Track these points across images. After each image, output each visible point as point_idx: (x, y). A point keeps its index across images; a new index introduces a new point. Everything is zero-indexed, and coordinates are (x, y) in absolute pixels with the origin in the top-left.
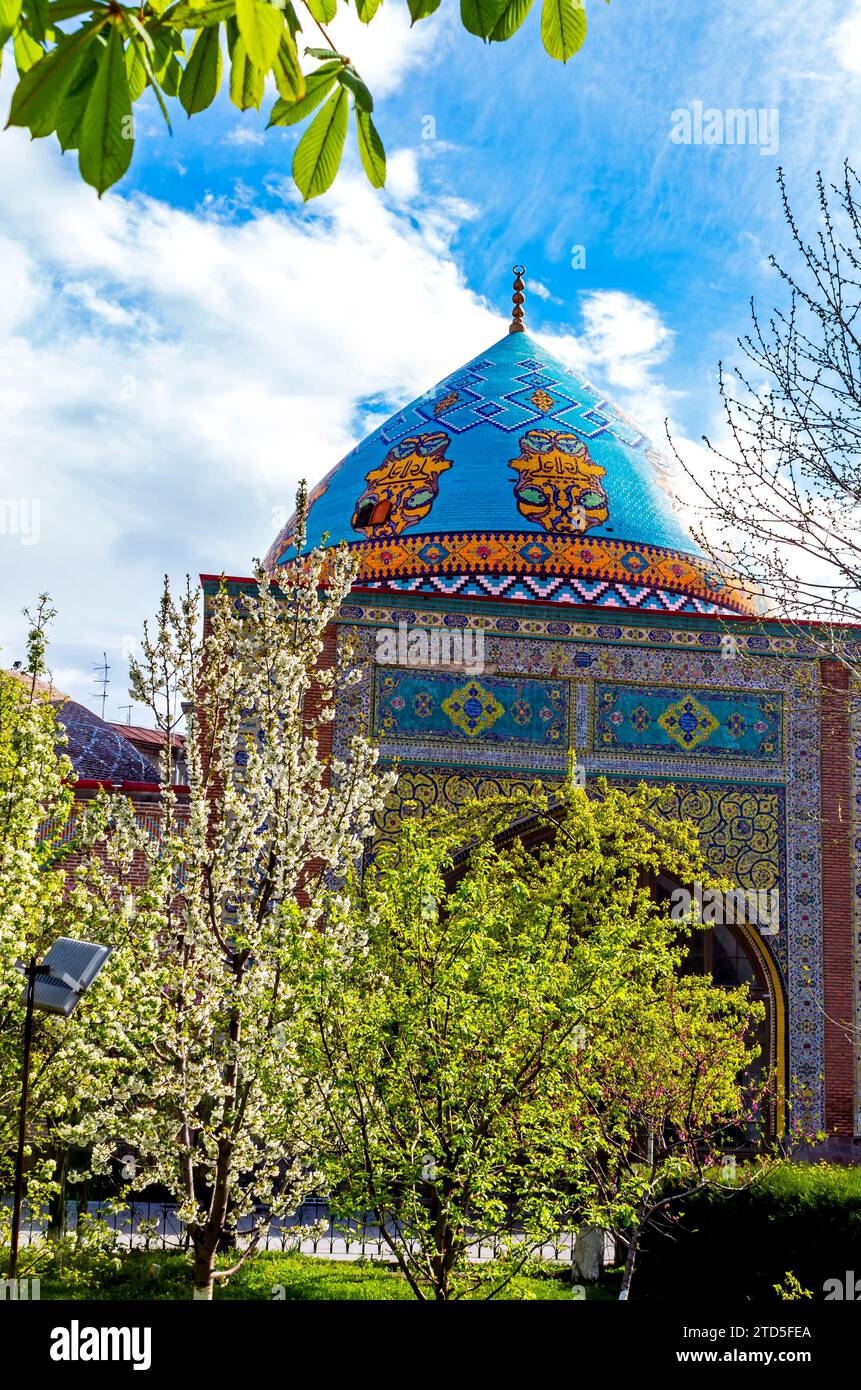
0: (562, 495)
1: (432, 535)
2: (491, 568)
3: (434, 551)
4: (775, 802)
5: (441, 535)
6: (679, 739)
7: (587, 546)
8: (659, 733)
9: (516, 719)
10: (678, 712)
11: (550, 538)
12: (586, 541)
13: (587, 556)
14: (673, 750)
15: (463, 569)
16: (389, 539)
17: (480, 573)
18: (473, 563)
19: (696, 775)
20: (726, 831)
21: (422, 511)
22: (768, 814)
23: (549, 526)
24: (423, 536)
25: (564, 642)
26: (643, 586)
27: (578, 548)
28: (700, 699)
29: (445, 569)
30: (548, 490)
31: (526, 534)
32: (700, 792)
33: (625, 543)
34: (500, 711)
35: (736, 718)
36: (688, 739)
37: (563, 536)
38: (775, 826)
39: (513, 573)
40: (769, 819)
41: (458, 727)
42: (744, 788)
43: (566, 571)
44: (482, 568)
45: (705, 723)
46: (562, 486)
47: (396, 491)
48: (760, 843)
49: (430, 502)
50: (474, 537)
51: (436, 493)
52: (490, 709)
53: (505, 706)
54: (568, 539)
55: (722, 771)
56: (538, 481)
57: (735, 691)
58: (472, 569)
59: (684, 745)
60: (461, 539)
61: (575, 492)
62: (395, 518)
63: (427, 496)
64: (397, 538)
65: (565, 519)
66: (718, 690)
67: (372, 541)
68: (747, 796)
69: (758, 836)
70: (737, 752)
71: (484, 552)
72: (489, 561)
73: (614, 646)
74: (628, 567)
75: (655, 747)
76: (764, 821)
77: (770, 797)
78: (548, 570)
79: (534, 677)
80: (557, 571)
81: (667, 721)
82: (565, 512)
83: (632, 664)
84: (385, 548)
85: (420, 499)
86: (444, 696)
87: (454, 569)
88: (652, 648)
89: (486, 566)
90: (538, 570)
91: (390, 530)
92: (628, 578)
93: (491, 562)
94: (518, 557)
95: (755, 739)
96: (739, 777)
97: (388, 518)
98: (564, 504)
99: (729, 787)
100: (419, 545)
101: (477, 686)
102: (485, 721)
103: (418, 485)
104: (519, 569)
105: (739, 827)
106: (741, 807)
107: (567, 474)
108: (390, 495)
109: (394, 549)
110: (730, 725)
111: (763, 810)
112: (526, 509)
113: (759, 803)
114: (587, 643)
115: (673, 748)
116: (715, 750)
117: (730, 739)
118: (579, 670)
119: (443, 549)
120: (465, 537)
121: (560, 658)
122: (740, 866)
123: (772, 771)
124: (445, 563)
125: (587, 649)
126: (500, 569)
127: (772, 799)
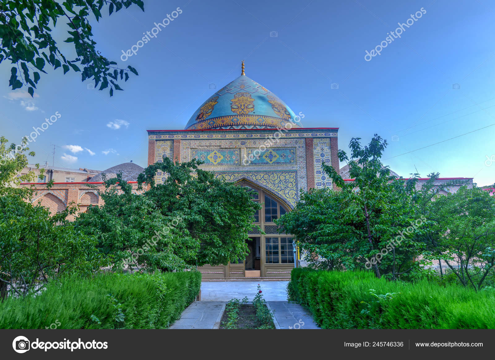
0: (243, 106)
1: (211, 119)
2: (225, 125)
3: (212, 122)
4: (294, 175)
5: (213, 118)
6: (269, 161)
7: (248, 117)
8: (264, 160)
9: (226, 159)
10: (268, 154)
11: (239, 116)
12: (248, 116)
13: (248, 119)
14: (267, 164)
15: (218, 126)
16: (202, 121)
17: (222, 126)
18: (221, 124)
19: (273, 169)
20: (282, 183)
21: (209, 114)
22: (293, 178)
23: (239, 113)
24: (209, 119)
25: (238, 139)
26: (263, 126)
27: (246, 118)
28: (274, 150)
29: (214, 126)
30: (239, 105)
31: (233, 116)
32: (274, 174)
33: (258, 115)
34: (222, 157)
35: (283, 154)
36: (271, 161)
37: (242, 115)
38: (294, 181)
39: (230, 125)
40: (293, 179)
41: (212, 162)
42: (286, 172)
43: (243, 124)
44: (223, 125)
45: (275, 156)
46: (243, 104)
47: (205, 110)
48: (291, 185)
49: (212, 111)
50: (221, 118)
51: (213, 109)
52: (220, 157)
53: (224, 156)
54: (243, 116)
55: (280, 168)
56: (237, 104)
57: (283, 148)
58: (220, 125)
59: (270, 162)
60: (218, 119)
61: (246, 105)
62: (204, 116)
63: (211, 110)
64: (204, 121)
65: (243, 111)
66: (278, 148)
67: (199, 122)
68: (287, 174)
69: (291, 184)
70: (284, 163)
71: (223, 122)
72: (224, 123)
73: (251, 139)
74: (259, 121)
75: (262, 163)
76: (292, 180)
77: (293, 174)
78: (238, 124)
79: (231, 148)
80: (241, 124)
81: (265, 157)
82: (243, 110)
83: (256, 143)
84: (201, 124)
85: (210, 111)
86: (208, 155)
87: (216, 126)
88: (260, 139)
89: (224, 124)
90: (236, 124)
91: (203, 119)
92: (259, 124)
93: (225, 123)
94: (231, 121)
95: (288, 159)
96: (284, 169)
97: (203, 116)
98: (243, 108)
99: (282, 172)
100: (208, 122)
101: (216, 152)
102: (219, 160)
103: (209, 108)
104: (231, 124)
105: (285, 182)
106: (285, 177)
107: (244, 101)
108: (204, 111)
109: (203, 123)
110: (282, 156)
111: (291, 177)
112: (233, 110)
113: (290, 175)
114: (244, 139)
115: (267, 163)
116: (278, 163)
117: (282, 160)
118: (242, 146)
119: (214, 122)
120: (219, 118)
121: (237, 143)
122: (285, 191)
123: (293, 167)
124: (214, 125)
125: (244, 140)
126: (227, 125)
127: (294, 174)
